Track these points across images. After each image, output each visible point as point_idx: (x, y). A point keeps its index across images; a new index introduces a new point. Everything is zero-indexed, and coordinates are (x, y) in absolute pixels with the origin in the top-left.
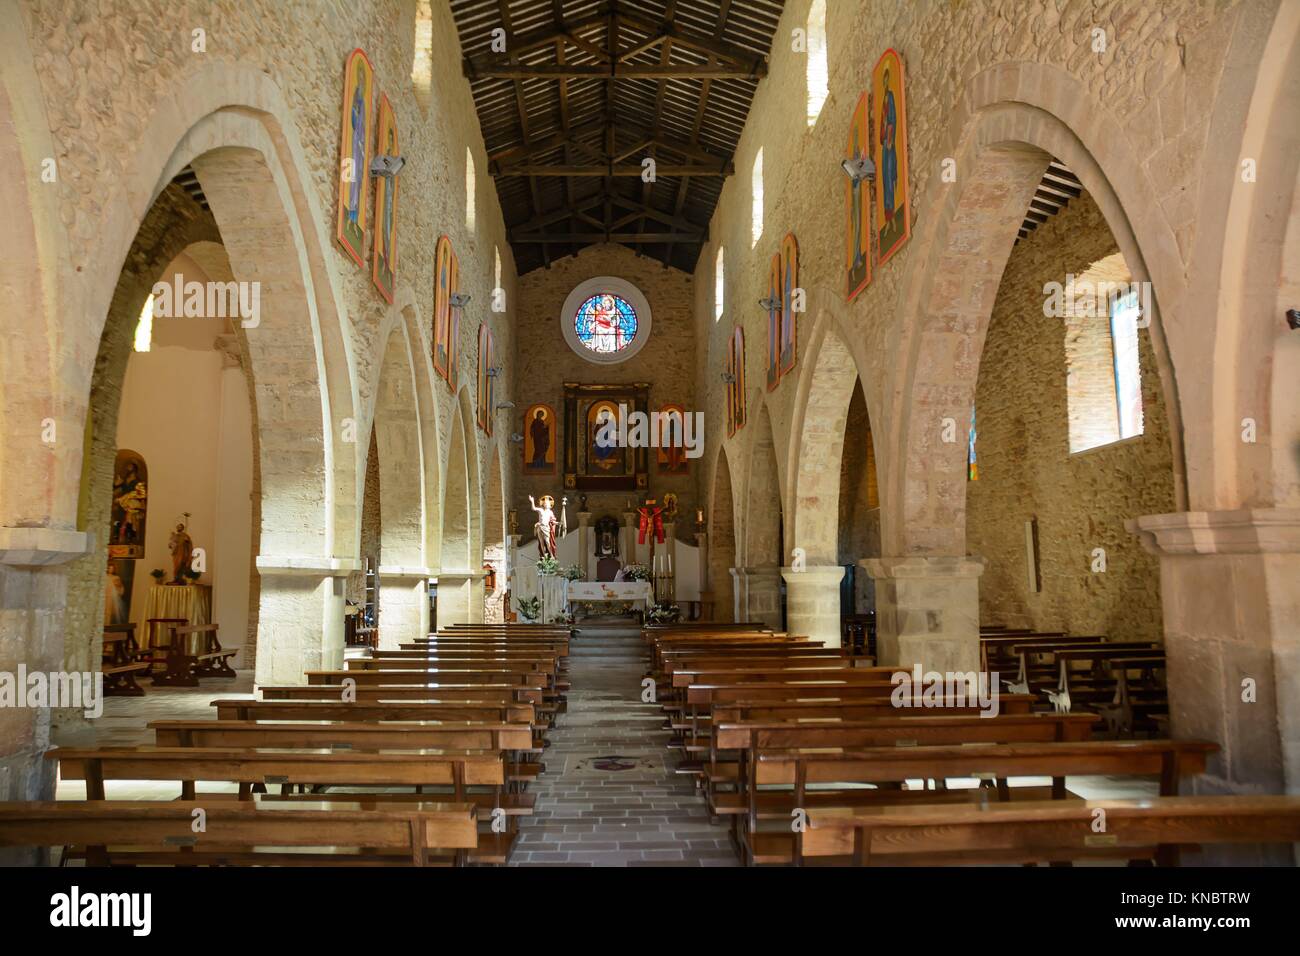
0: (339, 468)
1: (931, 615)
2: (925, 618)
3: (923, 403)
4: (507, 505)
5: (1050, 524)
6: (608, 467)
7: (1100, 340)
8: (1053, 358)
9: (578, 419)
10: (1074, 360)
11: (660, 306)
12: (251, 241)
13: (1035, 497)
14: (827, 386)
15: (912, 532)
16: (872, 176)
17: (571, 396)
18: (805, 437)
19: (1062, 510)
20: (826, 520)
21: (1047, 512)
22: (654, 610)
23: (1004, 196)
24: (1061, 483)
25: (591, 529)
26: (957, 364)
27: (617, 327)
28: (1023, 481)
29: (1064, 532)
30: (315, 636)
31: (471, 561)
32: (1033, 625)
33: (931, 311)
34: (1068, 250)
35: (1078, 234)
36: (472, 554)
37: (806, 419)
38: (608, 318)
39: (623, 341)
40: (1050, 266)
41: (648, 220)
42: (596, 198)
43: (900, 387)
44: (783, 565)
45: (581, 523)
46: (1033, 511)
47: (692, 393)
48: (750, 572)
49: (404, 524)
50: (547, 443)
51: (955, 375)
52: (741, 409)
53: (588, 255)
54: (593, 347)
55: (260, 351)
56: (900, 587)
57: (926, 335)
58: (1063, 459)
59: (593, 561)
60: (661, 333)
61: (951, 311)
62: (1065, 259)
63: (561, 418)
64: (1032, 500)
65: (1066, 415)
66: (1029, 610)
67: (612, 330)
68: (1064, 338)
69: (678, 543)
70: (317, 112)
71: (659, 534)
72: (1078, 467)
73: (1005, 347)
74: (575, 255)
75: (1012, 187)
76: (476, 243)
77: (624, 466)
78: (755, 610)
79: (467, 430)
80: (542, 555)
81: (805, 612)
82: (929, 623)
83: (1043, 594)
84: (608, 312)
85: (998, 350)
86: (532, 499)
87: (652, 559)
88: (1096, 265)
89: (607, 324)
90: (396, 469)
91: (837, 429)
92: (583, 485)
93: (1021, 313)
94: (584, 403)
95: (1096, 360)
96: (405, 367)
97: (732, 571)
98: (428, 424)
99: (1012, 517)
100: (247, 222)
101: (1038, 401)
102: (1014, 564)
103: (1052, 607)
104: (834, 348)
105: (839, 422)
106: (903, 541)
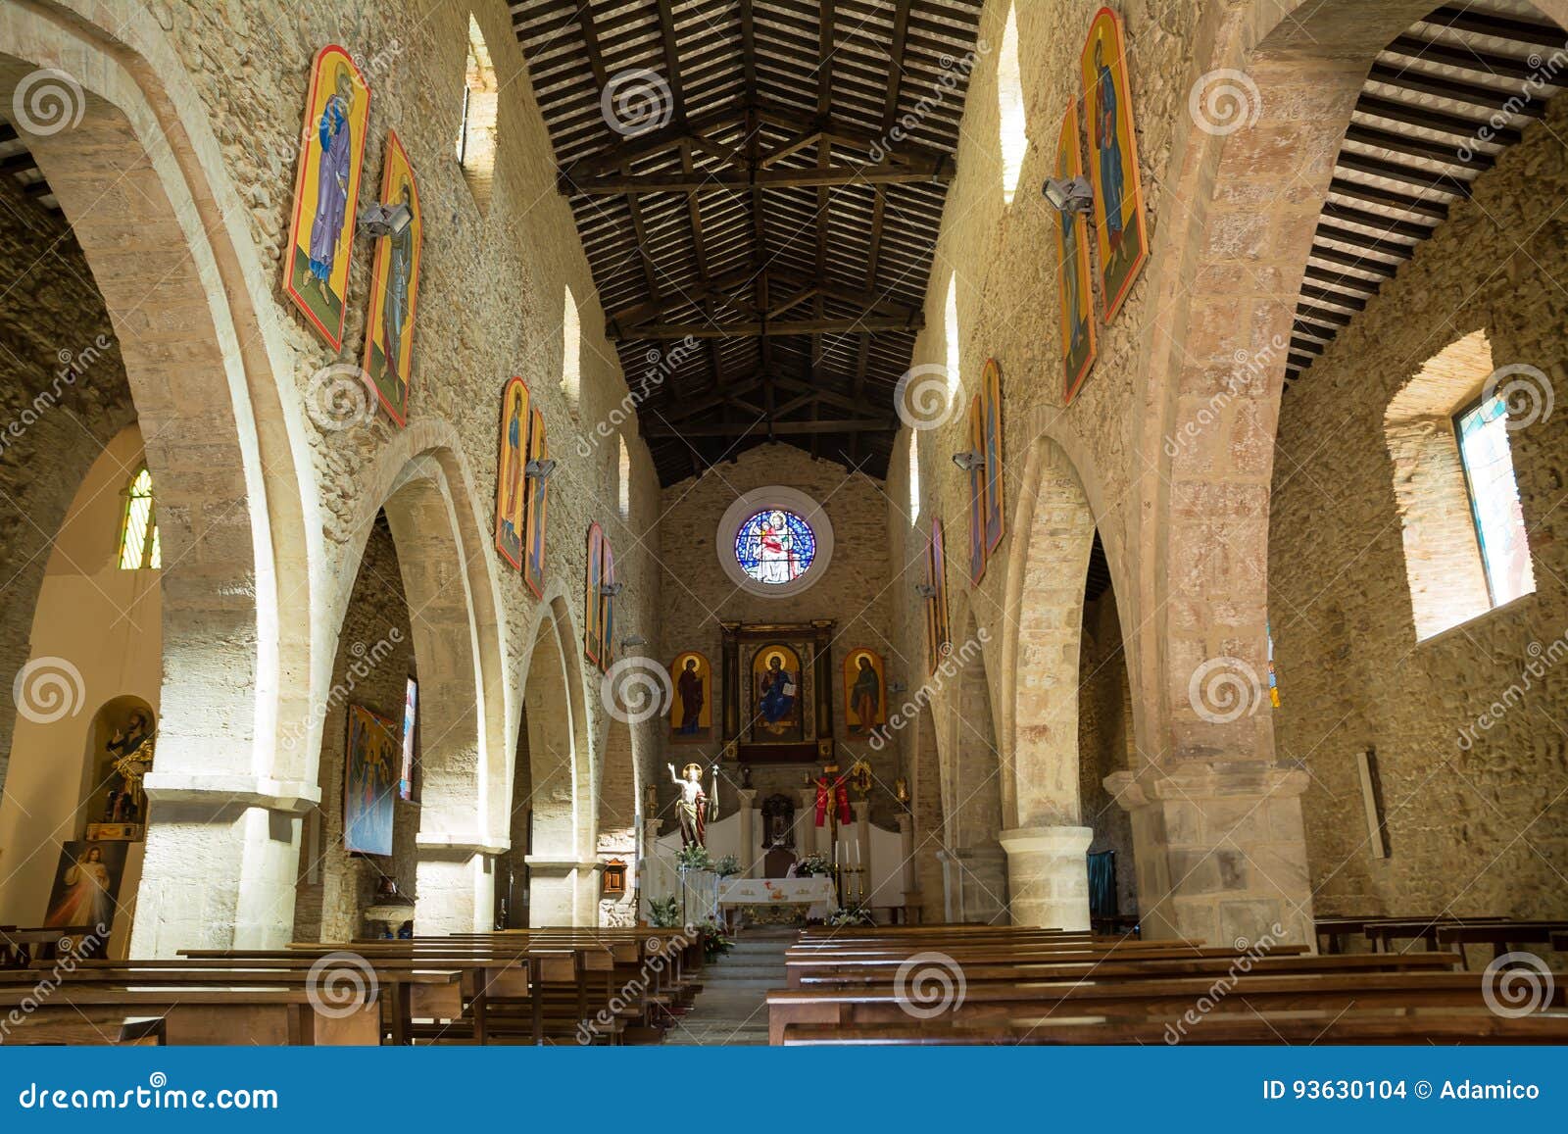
0: (287, 641)
1: (1227, 860)
2: (1215, 863)
3: (1189, 513)
4: (642, 780)
5: (1396, 753)
6: (781, 731)
7: (1448, 476)
8: (1377, 510)
9: (741, 670)
10: (1410, 507)
11: (844, 522)
12: (135, 274)
13: (1367, 715)
14: (1050, 557)
15: (1184, 724)
16: (1088, 202)
17: (732, 640)
18: (1024, 635)
19: (1412, 729)
20: (1060, 758)
21: (1389, 735)
22: (838, 915)
23: (1291, 148)
24: (1407, 690)
25: (758, 811)
26: (1238, 447)
27: (790, 551)
28: (1348, 696)
29: (1421, 762)
30: (227, 901)
31: (579, 846)
32: (1385, 910)
33: (1190, 360)
34: (1386, 354)
35: (1399, 327)
36: (579, 836)
37: (1024, 609)
38: (778, 540)
39: (797, 568)
40: (1361, 382)
41: (821, 404)
42: (752, 380)
43: (1151, 496)
44: (1002, 829)
45: (742, 804)
46: (1368, 737)
47: (889, 631)
48: (962, 855)
49: (455, 773)
50: (700, 702)
51: (1236, 465)
52: (943, 630)
53: (751, 459)
54: (759, 577)
55: (160, 453)
56: (1170, 813)
57: (1186, 401)
58: (1409, 653)
59: (761, 855)
60: (846, 556)
61: (1222, 359)
62: (1382, 367)
63: (719, 669)
64: (1364, 722)
65: (1406, 588)
66: (1375, 888)
67: (783, 555)
68: (1392, 477)
69: (872, 826)
70: (248, 100)
71: (845, 815)
72: (1433, 660)
73: (1304, 512)
74: (734, 461)
75: (1304, 133)
76: (581, 413)
77: (802, 730)
78: (974, 908)
79: (568, 663)
80: (686, 843)
81: (1036, 895)
82: (1223, 874)
83: (1395, 861)
84: (778, 533)
85: (1295, 519)
86: (672, 768)
87: (834, 844)
88: (1431, 363)
89: (776, 547)
90: (442, 694)
91: (1069, 624)
92: (747, 756)
93: (1324, 459)
94: (747, 649)
95: (1443, 505)
96: (447, 543)
97: (940, 854)
98: (487, 629)
99: (1336, 752)
100: (125, 242)
101: (1361, 576)
102: (1344, 821)
103: (1412, 879)
104: (1055, 498)
105: (1071, 612)
106: (1172, 740)
